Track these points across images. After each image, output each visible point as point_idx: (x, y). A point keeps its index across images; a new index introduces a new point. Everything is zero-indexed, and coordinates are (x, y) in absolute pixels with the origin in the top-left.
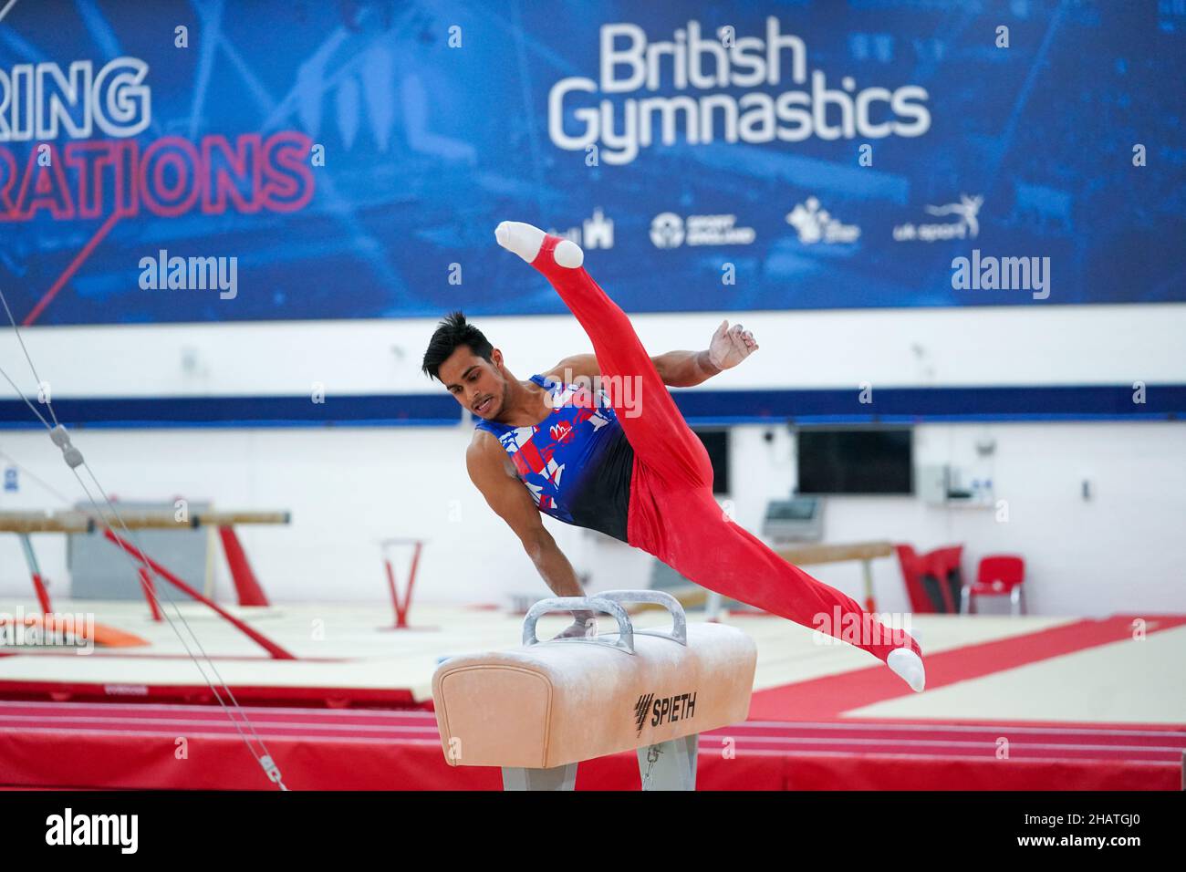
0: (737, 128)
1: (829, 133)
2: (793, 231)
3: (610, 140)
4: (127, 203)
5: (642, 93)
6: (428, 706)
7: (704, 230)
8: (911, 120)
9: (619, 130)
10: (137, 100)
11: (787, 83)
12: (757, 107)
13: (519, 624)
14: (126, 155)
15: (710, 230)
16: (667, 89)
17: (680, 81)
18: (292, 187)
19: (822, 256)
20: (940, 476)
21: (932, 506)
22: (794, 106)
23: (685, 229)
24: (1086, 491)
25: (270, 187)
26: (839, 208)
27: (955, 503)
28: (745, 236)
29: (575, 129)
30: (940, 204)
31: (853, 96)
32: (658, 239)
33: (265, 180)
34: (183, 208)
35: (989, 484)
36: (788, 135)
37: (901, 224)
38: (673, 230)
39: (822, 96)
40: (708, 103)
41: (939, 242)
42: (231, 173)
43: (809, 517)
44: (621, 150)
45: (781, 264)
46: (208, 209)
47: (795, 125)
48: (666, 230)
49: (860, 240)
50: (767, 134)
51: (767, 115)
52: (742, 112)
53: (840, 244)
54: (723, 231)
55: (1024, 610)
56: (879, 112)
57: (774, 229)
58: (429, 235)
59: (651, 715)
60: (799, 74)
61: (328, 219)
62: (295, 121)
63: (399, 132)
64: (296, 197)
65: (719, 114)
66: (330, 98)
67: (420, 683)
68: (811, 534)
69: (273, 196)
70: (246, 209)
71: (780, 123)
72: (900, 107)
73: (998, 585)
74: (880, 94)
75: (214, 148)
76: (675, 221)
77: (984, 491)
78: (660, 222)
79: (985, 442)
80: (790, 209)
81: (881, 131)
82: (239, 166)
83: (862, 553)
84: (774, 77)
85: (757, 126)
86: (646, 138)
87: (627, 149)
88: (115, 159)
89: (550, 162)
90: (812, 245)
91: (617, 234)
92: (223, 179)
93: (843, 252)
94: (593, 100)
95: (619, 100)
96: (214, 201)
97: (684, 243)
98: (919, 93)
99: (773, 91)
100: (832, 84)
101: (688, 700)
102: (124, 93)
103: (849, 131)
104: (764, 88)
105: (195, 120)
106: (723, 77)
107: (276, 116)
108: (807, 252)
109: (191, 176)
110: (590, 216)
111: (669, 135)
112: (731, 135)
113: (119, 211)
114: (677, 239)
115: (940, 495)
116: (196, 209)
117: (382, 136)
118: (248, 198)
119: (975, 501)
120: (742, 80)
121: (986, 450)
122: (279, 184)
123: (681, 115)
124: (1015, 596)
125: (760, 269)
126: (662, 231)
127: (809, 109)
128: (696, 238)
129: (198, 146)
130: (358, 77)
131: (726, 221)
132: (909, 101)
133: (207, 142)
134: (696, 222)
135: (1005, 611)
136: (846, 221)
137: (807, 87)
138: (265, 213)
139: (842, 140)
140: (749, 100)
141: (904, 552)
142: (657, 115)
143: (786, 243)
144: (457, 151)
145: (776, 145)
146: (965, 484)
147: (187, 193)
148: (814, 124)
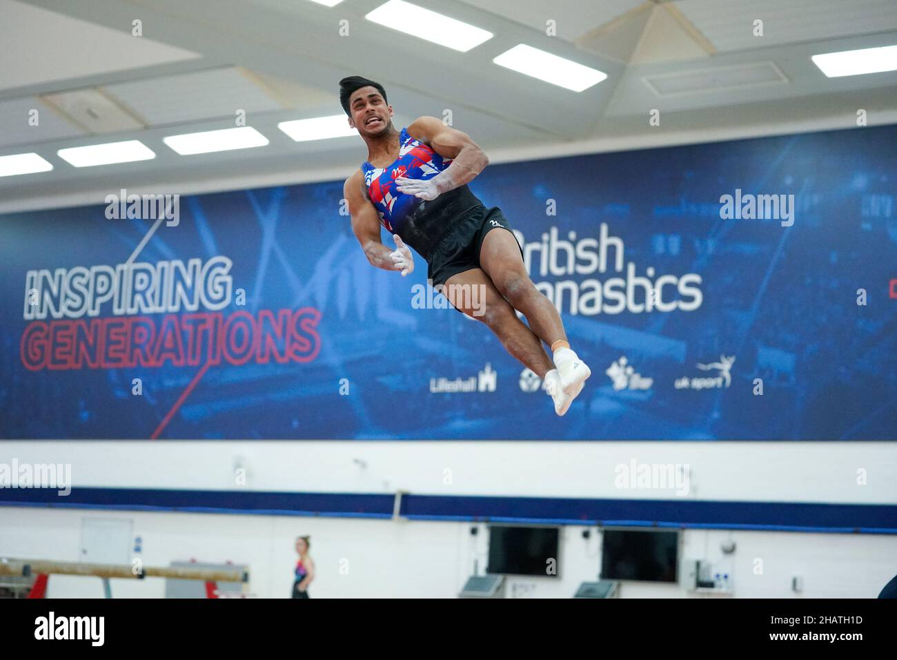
0: (578, 305)
1: (636, 309)
2: (610, 381)
4: (214, 357)
8: (690, 299)
10: (223, 284)
11: (611, 272)
12: (591, 289)
14: (216, 322)
17: (544, 271)
18: (308, 347)
19: (627, 399)
20: (693, 569)
22: (614, 288)
23: (541, 379)
24: (795, 586)
25: (296, 345)
26: (641, 365)
27: (702, 590)
31: (653, 281)
32: (524, 385)
33: (293, 339)
34: (245, 360)
35: (726, 577)
36: (610, 310)
37: (681, 377)
38: (534, 380)
39: (633, 281)
40: (561, 286)
41: (704, 390)
42: (274, 336)
45: (601, 406)
46: (259, 360)
47: (614, 303)
48: (529, 379)
49: (653, 387)
50: (596, 310)
51: (597, 295)
52: (581, 293)
53: (639, 391)
56: (670, 293)
58: (384, 380)
60: (619, 266)
61: (325, 368)
62: (312, 300)
63: (372, 308)
64: (310, 353)
65: (567, 294)
66: (333, 284)
69: (296, 352)
70: (281, 361)
71: (606, 301)
72: (684, 290)
74: (670, 279)
75: (266, 318)
76: (534, 374)
77: (723, 581)
78: (525, 374)
79: (728, 545)
80: (609, 366)
81: (670, 307)
82: (279, 332)
84: (603, 268)
85: (590, 303)
88: (209, 326)
89: (460, 329)
90: (621, 391)
91: (499, 381)
92: (269, 339)
93: (642, 397)
96: (263, 356)
97: (540, 389)
98: (696, 278)
99: (602, 278)
100: (640, 273)
102: (218, 279)
103: (649, 308)
104: (596, 275)
105: (256, 299)
106: (571, 268)
107: (301, 296)
108: (617, 397)
109: (251, 338)
110: (483, 369)
112: (574, 310)
113: (210, 362)
114: (535, 386)
115: (692, 583)
116: (253, 361)
117: (362, 309)
118: (282, 354)
119: (716, 589)
120: (583, 270)
121: (729, 551)
122: (301, 344)
125: (587, 409)
126: (526, 380)
127: (624, 290)
129: (256, 318)
130: (351, 269)
132: (689, 285)
133: (262, 313)
136: (644, 376)
137: (623, 275)
138: (292, 363)
140: (587, 284)
143: (605, 390)
144: (407, 321)
145: (602, 317)
146: (710, 576)
147: (248, 349)
148: (627, 302)
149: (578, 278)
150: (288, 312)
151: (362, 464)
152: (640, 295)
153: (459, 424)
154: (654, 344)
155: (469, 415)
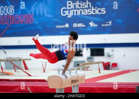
0: (83, 13)
1: (94, 14)
2: (90, 25)
3: (68, 15)
4: (12, 23)
5: (72, 9)
6: (47, 81)
7: (79, 25)
8: (103, 12)
9: (69, 13)
10: (13, 10)
11: (89, 8)
13: (58, 72)
14: (11, 17)
15: (80, 25)
16: (75, 9)
18: (31, 21)
19: (93, 28)
20: (107, 54)
21: (106, 57)
22: (90, 10)
23: (77, 25)
24: (124, 55)
25: (28, 21)
26: (95, 22)
27: (109, 57)
28: (84, 26)
29: (64, 13)
30: (107, 22)
31: (97, 9)
32: (74, 26)
33: (28, 20)
34: (18, 23)
35: (113, 55)
36: (89, 14)
37: (102, 24)
39: (93, 9)
40: (80, 10)
41: (107, 26)
42: (24, 19)
43: (92, 59)
44: (69, 16)
45: (88, 29)
46: (21, 23)
47: (90, 13)
48: (75, 25)
49: (98, 26)
50: (87, 14)
52: (84, 11)
53: (95, 27)
54: (81, 25)
55: (117, 69)
56: (100, 11)
57: (87, 25)
58: (47, 26)
59: (73, 82)
61: (35, 24)
62: (31, 13)
63: (43, 14)
65: (81, 11)
66: (35, 10)
67: (46, 79)
68: (92, 61)
69: (29, 22)
70: (25, 23)
71: (88, 12)
72: (102, 11)
73: (114, 66)
74: (100, 9)
75: (22, 16)
76: (76, 24)
78: (74, 24)
80: (89, 23)
81: (100, 13)
83: (98, 63)
84: (87, 7)
85: (85, 13)
86: (72, 14)
87: (70, 16)
88: (10, 17)
89: (61, 17)
91: (69, 26)
92: (23, 20)
94: (66, 10)
95: (69, 10)
96: (22, 22)
97: (77, 27)
98: (104, 9)
99: (87, 9)
101: (78, 80)
102: (11, 9)
103: (96, 13)
105: (19, 13)
106: (81, 7)
107: (29, 12)
108: (91, 28)
109: (19, 19)
111: (75, 14)
112: (82, 14)
113: (10, 24)
114: (76, 26)
115: (107, 56)
116: (20, 23)
117: (41, 14)
119: (111, 57)
120: (84, 7)
121: (113, 51)
123: (76, 12)
124: (116, 68)
125: (86, 30)
127: (91, 11)
128: (78, 26)
129: (20, 16)
130: (39, 8)
131: (82, 24)
132: (103, 10)
134: (78, 24)
135: (115, 69)
136: (96, 24)
137: (91, 8)
138: (28, 24)
139: (95, 14)
140: (85, 10)
141: (103, 63)
142: (74, 12)
143: (89, 27)
144: (50, 16)
145: (88, 15)
146: (110, 55)
147: (18, 21)
148: (92, 13)
149: (83, 9)
150: (27, 15)
151: (44, 40)
152: (94, 11)
153: (62, 33)
154: (98, 19)
155: (64, 31)
